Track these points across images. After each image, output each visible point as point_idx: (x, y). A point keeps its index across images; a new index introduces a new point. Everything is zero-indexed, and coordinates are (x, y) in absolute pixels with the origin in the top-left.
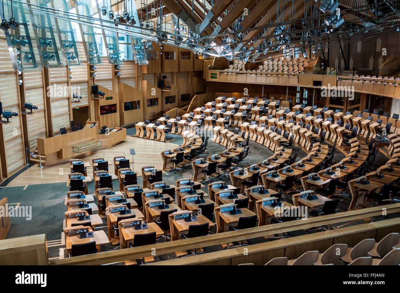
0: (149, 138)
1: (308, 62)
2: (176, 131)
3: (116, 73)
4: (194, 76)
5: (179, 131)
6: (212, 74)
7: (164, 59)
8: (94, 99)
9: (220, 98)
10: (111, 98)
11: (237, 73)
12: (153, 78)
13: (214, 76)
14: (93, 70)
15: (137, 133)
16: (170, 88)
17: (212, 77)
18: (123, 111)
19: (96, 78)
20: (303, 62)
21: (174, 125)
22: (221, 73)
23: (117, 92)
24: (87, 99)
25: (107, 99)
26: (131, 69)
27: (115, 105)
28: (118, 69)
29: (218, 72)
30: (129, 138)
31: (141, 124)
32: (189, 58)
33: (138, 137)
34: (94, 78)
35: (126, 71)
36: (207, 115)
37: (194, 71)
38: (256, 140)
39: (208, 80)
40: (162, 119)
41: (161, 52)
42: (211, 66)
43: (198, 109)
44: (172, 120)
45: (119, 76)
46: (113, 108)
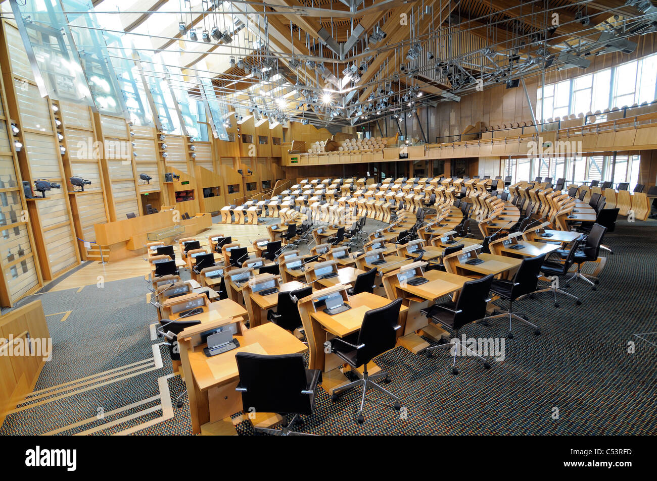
0: (238, 223)
1: (387, 140)
2: (267, 215)
3: (191, 154)
4: (273, 162)
5: (271, 214)
6: (292, 159)
7: (242, 142)
8: (167, 184)
9: (304, 181)
10: (188, 183)
11: (319, 155)
12: (232, 163)
13: (294, 160)
14: (163, 149)
15: (223, 219)
16: (252, 172)
17: (292, 162)
18: (203, 198)
19: (167, 160)
20: (381, 140)
21: (264, 208)
22: (301, 156)
23: (194, 176)
24: (158, 183)
25: (183, 183)
26: (207, 152)
27: (192, 191)
28: (192, 150)
29: (298, 156)
30: (215, 226)
31: (227, 208)
32: (267, 143)
33: (225, 223)
34: (164, 158)
35: (201, 153)
36: (296, 197)
37: (272, 157)
38: (375, 217)
39: (288, 164)
40: (249, 203)
41: (239, 135)
42: (290, 151)
43: (286, 192)
44: (262, 203)
45: (194, 159)
46: (191, 194)
